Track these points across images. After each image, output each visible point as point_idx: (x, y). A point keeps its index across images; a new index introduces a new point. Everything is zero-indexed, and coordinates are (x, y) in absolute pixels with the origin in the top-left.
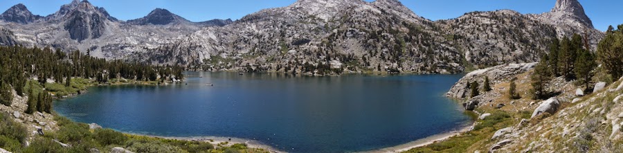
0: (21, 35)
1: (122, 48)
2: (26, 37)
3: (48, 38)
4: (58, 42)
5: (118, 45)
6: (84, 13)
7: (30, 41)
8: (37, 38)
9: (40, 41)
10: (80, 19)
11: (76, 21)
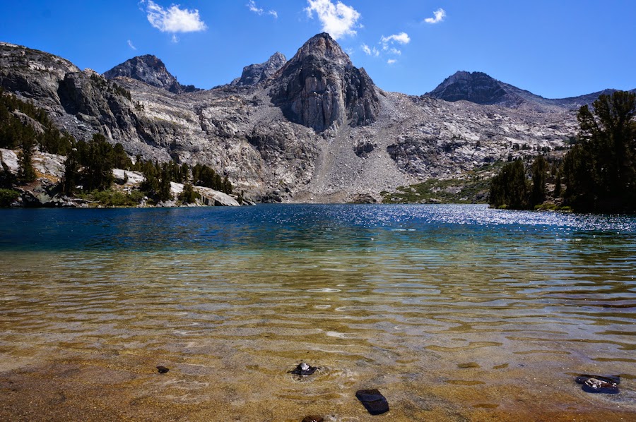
0: (154, 105)
1: (447, 148)
2: (168, 112)
3: (234, 120)
4: (264, 131)
5: (433, 141)
6: (325, 62)
7: (184, 122)
8: (202, 118)
9: (211, 127)
10: (319, 75)
11: (308, 80)
